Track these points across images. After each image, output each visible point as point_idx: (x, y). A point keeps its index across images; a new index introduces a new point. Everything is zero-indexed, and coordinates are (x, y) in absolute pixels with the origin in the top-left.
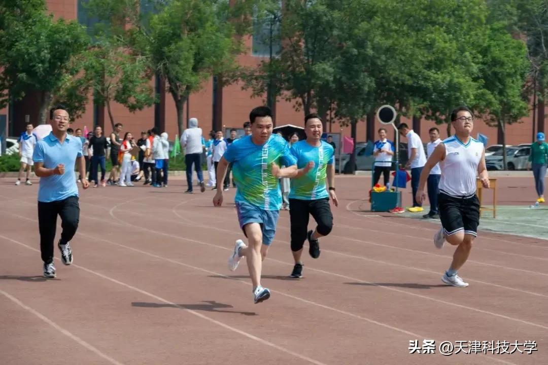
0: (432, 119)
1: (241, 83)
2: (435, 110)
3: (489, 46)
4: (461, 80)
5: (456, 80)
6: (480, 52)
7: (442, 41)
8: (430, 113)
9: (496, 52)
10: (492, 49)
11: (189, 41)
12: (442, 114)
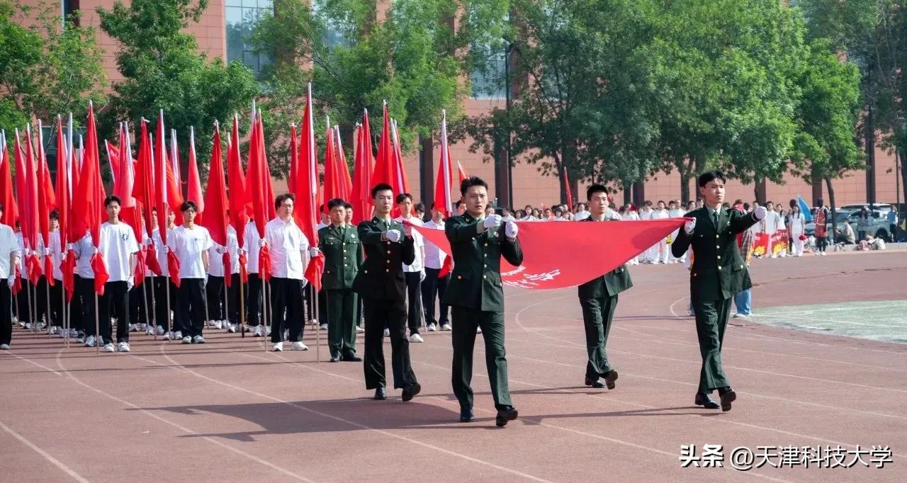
0: (737, 178)
1: (470, 140)
2: (740, 166)
3: (808, 73)
4: (776, 121)
5: (768, 121)
6: (796, 83)
7: (746, 69)
8: (733, 170)
9: (817, 80)
10: (813, 76)
11: (400, 84)
12: (749, 169)
